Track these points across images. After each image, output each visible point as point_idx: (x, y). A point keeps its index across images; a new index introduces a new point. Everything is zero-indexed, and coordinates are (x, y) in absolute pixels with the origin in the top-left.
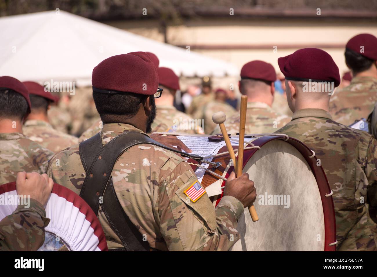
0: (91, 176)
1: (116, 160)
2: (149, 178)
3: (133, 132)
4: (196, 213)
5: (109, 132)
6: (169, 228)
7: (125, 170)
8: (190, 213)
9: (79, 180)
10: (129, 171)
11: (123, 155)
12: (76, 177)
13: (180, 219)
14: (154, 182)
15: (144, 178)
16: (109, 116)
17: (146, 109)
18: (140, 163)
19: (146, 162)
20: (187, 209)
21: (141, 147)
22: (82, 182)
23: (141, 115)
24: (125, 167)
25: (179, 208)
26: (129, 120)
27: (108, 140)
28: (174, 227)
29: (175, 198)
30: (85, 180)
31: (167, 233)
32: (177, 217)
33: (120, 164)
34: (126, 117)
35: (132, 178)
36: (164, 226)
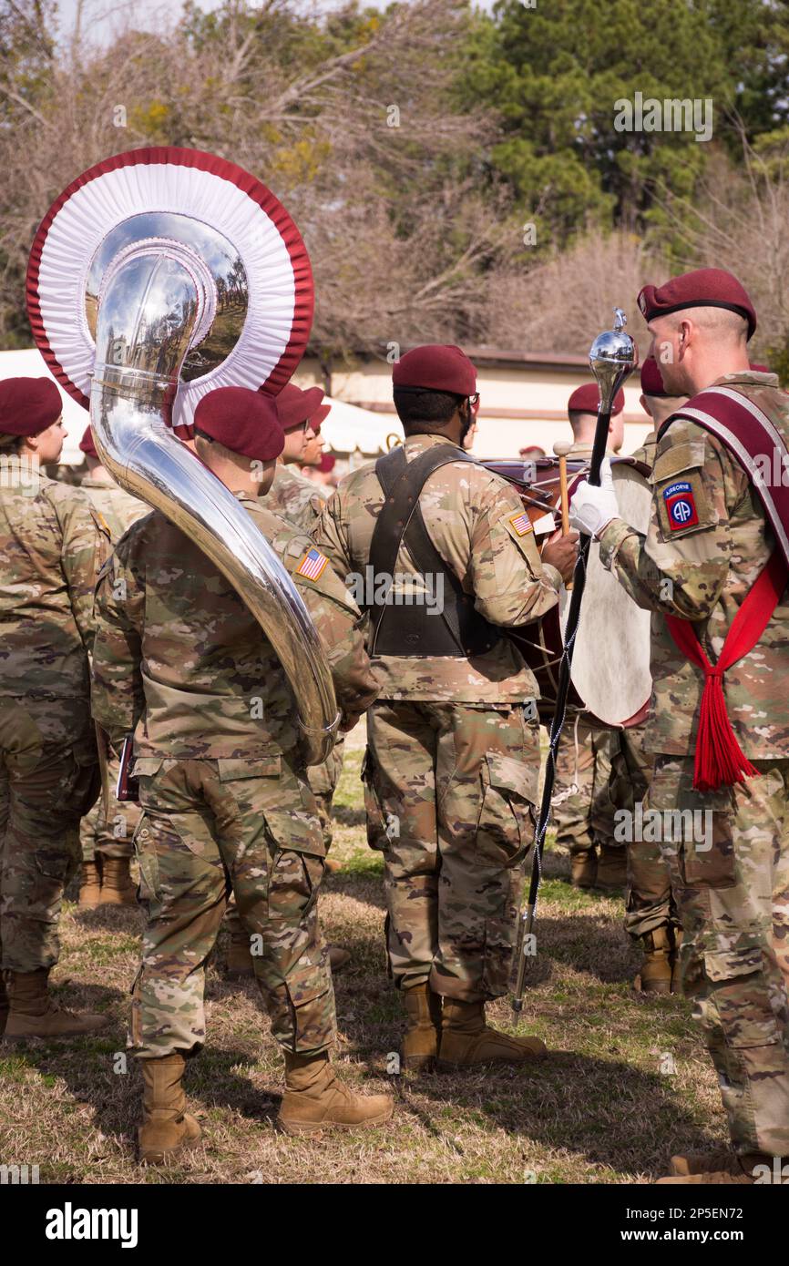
0: (392, 501)
1: (425, 480)
2: (467, 504)
3: (447, 445)
4: (520, 550)
5: (416, 446)
6: (483, 560)
7: (436, 494)
8: (513, 547)
9: (376, 505)
10: (442, 495)
11: (434, 475)
12: (372, 503)
13: (499, 552)
14: (474, 510)
15: (461, 504)
16: (415, 423)
17: (461, 415)
18: (457, 483)
19: (464, 483)
20: (509, 541)
21: (456, 465)
22: (379, 509)
23: (456, 422)
24: (436, 490)
25: (501, 539)
26: (441, 430)
27: (415, 455)
28: (491, 559)
29: (498, 526)
30: (384, 506)
31: (478, 566)
32: (496, 548)
33: (430, 485)
34: (438, 424)
35: (444, 504)
36: (478, 556)
